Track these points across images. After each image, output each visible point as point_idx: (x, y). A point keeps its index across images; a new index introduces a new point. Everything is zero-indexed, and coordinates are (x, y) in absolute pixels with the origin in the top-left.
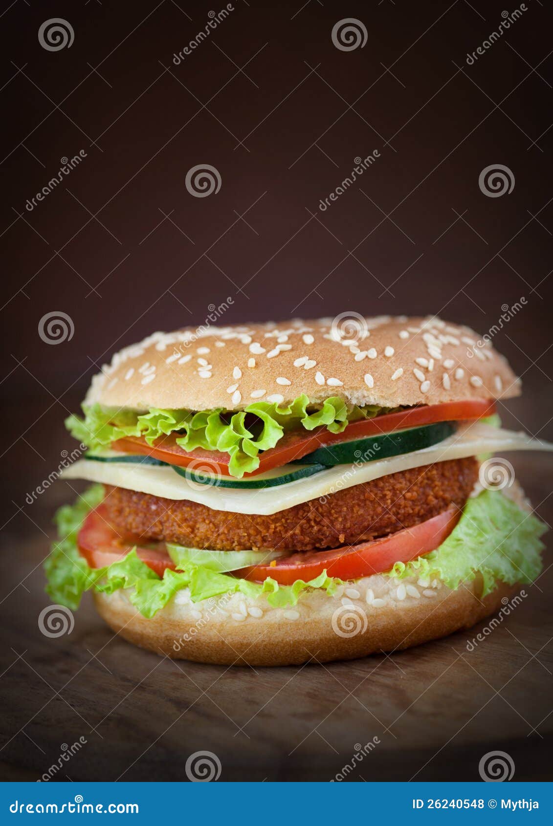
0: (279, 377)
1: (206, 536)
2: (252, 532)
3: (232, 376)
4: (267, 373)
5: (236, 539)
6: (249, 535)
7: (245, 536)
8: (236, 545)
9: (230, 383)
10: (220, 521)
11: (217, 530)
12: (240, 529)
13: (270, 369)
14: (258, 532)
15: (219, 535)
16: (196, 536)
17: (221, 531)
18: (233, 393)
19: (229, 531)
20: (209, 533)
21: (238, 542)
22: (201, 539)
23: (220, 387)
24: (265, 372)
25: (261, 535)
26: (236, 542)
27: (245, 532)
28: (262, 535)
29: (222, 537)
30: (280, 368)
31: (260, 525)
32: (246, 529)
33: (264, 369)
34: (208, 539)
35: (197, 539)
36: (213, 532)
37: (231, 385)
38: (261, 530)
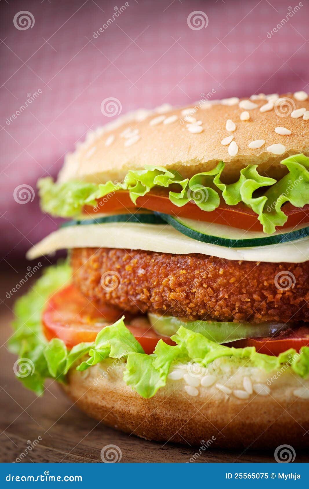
0: (277, 127)
1: (203, 301)
2: (255, 297)
3: (225, 129)
4: (263, 124)
5: (237, 304)
6: (253, 301)
7: (247, 302)
8: (236, 313)
9: (224, 135)
10: (220, 286)
11: (215, 294)
12: (242, 294)
13: (266, 121)
14: (264, 298)
15: (217, 301)
16: (191, 302)
17: (221, 295)
18: (228, 145)
19: (229, 296)
20: (207, 298)
21: (239, 308)
22: (196, 305)
23: (214, 140)
24: (261, 124)
25: (266, 301)
26: (237, 309)
27: (249, 298)
28: (268, 302)
29: (221, 302)
30: (276, 119)
31: (266, 290)
32: (250, 294)
33: (259, 122)
34: (204, 305)
35: (192, 305)
36: (211, 297)
37: (225, 138)
38: (267, 295)
